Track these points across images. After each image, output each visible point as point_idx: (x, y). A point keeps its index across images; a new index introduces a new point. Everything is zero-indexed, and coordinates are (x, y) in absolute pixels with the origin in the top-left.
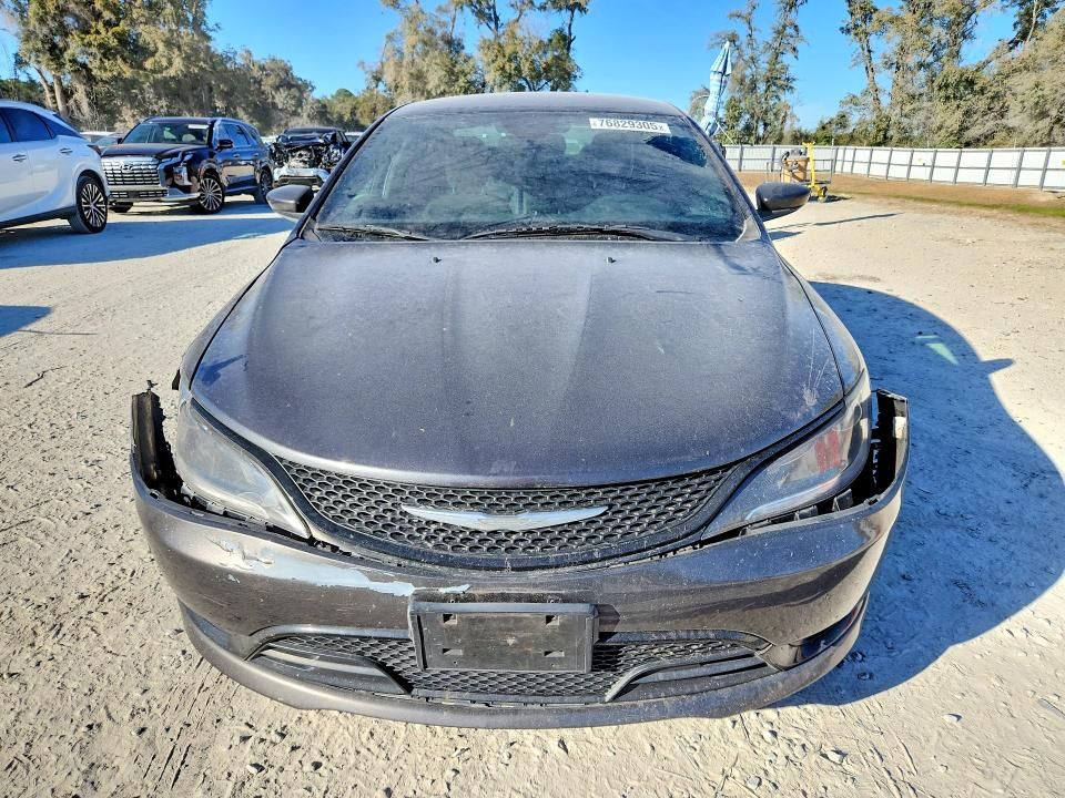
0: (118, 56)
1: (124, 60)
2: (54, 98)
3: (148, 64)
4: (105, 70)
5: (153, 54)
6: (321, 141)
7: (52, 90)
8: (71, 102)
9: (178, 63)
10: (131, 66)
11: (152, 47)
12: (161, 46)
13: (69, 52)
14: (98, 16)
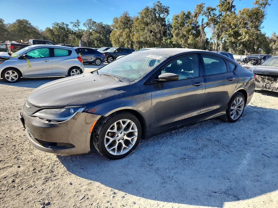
0: (232, 37)
1: (233, 37)
2: (215, 46)
3: (239, 38)
4: (228, 40)
5: (241, 36)
6: (260, 58)
7: (215, 45)
8: (218, 47)
9: (247, 37)
10: (235, 39)
11: (241, 34)
12: (244, 33)
13: (222, 36)
14: (231, 27)
